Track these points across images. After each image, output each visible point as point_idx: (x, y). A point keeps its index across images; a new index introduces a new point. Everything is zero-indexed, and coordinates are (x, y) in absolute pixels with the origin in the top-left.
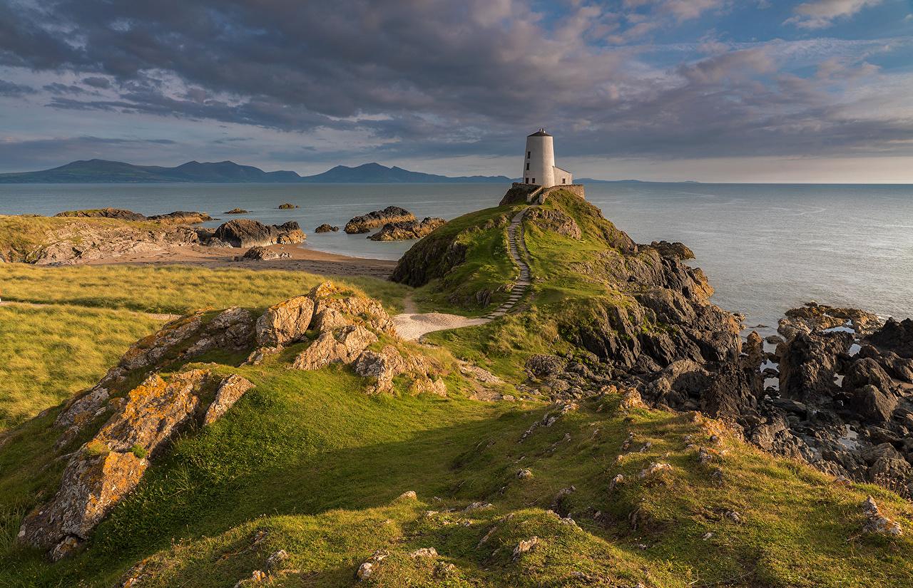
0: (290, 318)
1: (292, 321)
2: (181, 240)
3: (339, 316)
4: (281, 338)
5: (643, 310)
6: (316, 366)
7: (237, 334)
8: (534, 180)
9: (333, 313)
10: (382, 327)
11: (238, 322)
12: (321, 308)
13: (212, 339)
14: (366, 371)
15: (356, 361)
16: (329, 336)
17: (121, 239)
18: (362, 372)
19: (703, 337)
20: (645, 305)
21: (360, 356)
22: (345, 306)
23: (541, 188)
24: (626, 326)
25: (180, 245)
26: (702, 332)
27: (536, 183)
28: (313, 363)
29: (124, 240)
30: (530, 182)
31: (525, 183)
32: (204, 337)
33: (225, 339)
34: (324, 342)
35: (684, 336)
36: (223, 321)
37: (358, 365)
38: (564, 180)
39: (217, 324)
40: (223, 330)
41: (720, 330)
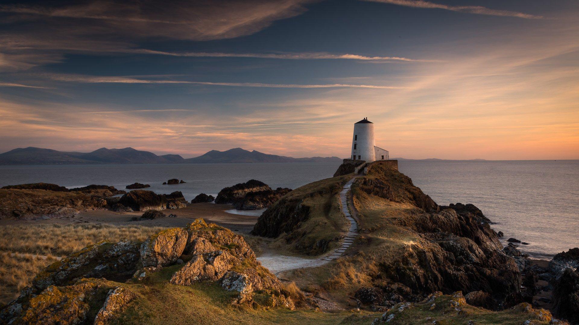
0: (168, 244)
1: (170, 247)
2: (95, 206)
3: (208, 244)
4: (160, 260)
5: (445, 254)
6: (189, 282)
7: (127, 261)
8: (360, 156)
9: (203, 241)
10: (243, 253)
11: (128, 251)
12: (194, 237)
13: (107, 265)
14: (230, 286)
15: (223, 278)
16: (200, 259)
17: (49, 205)
18: (227, 287)
19: (491, 274)
20: (446, 250)
21: (225, 274)
22: (213, 236)
23: (364, 164)
24: (432, 266)
25: (93, 209)
26: (491, 270)
27: (362, 159)
28: (186, 280)
29: (51, 205)
30: (357, 158)
31: (353, 159)
32: (100, 264)
33: (118, 265)
34: (196, 263)
35: (477, 273)
36: (116, 250)
37: (224, 282)
38: (383, 156)
39: (111, 253)
40: (115, 258)
41: (504, 269)
